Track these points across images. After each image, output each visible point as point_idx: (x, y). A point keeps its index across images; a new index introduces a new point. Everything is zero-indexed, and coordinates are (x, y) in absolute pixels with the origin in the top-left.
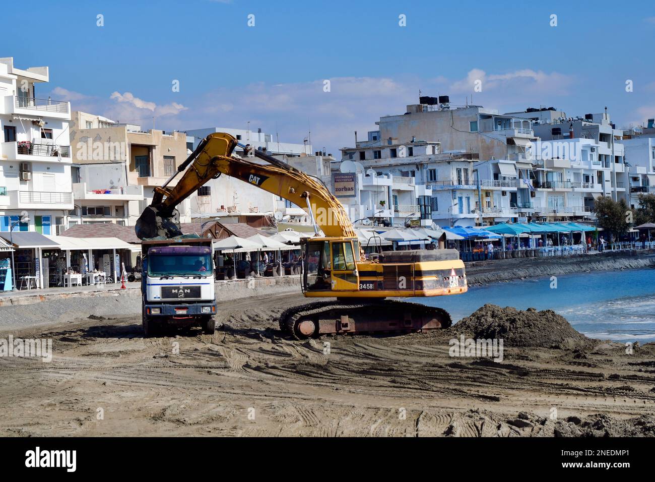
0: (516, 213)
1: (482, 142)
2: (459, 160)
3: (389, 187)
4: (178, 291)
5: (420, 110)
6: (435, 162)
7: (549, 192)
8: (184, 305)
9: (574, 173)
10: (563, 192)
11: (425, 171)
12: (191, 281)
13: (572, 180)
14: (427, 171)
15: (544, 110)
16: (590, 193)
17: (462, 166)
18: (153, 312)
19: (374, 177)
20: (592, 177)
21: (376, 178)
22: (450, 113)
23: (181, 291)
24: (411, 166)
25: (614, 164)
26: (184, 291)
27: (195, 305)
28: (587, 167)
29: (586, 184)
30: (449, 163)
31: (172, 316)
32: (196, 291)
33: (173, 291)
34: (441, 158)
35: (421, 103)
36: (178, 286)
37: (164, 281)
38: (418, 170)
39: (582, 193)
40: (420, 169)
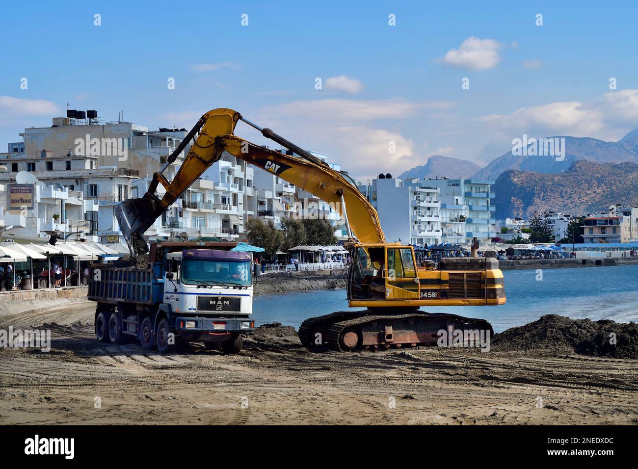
0: (168, 232)
1: (135, 159)
2: (122, 176)
3: (62, 201)
4: (217, 302)
5: (67, 124)
6: (96, 177)
7: (194, 213)
8: (221, 319)
9: (214, 194)
10: (205, 213)
11: (85, 186)
12: (231, 291)
13: (213, 201)
14: (88, 186)
15: (177, 130)
16: (227, 216)
17: (123, 183)
18: (187, 326)
19: (52, 189)
20: (229, 199)
21: (54, 191)
22: (101, 129)
23: (219, 302)
24: (70, 180)
25: (245, 188)
26: (223, 302)
27: (234, 319)
28: (226, 189)
29: (226, 207)
30: (111, 178)
31: (208, 331)
32: (235, 303)
33: (211, 302)
34: (103, 173)
35: (68, 116)
36: (217, 296)
37: (202, 290)
38: (78, 184)
39: (221, 215)
40: (79, 184)
